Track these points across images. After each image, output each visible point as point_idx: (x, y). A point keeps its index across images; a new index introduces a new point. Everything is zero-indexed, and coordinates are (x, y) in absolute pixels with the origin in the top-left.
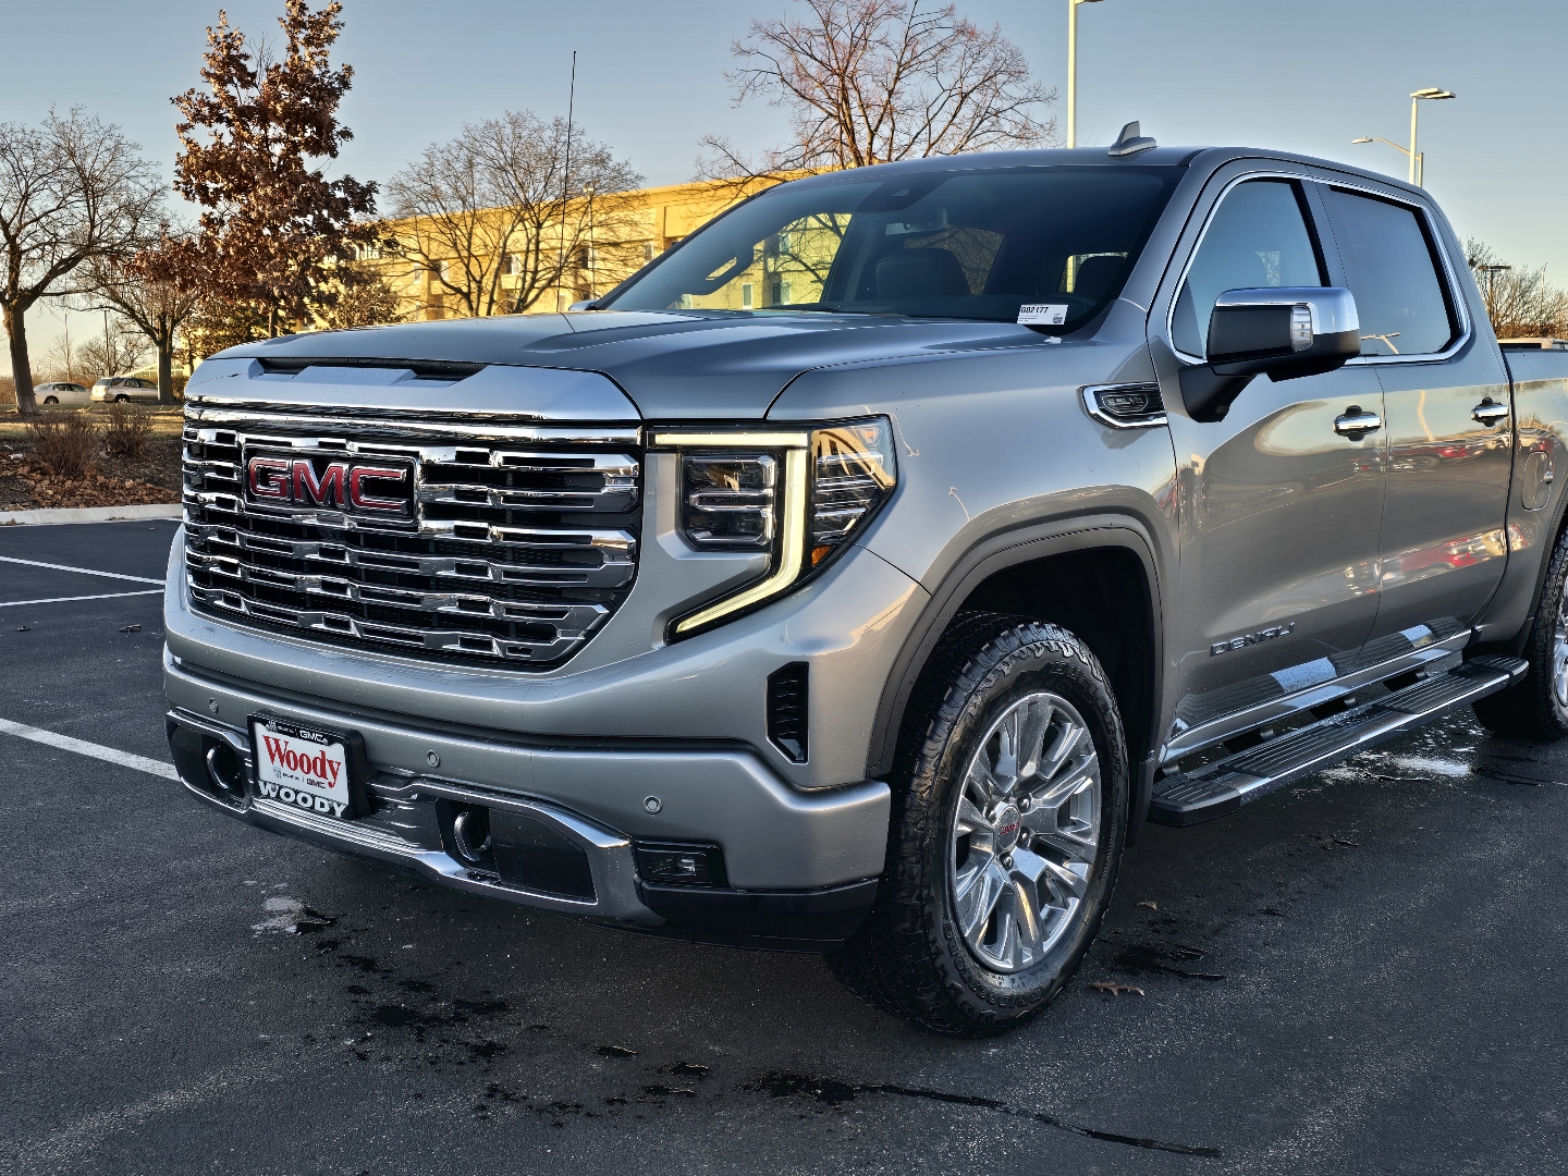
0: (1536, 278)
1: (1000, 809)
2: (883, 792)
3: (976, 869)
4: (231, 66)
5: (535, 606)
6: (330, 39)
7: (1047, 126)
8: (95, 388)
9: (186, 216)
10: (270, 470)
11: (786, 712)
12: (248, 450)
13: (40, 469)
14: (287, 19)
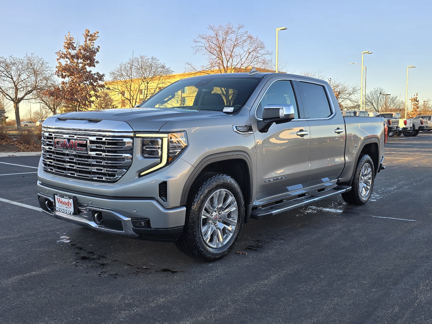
0: (396, 97)
1: (214, 214)
2: (184, 209)
3: (207, 226)
4: (70, 45)
5: (111, 170)
6: (95, 40)
7: (270, 61)
8: (37, 122)
9: (58, 81)
10: (59, 142)
11: (162, 192)
12: (54, 137)
13: (20, 142)
14: (85, 34)
